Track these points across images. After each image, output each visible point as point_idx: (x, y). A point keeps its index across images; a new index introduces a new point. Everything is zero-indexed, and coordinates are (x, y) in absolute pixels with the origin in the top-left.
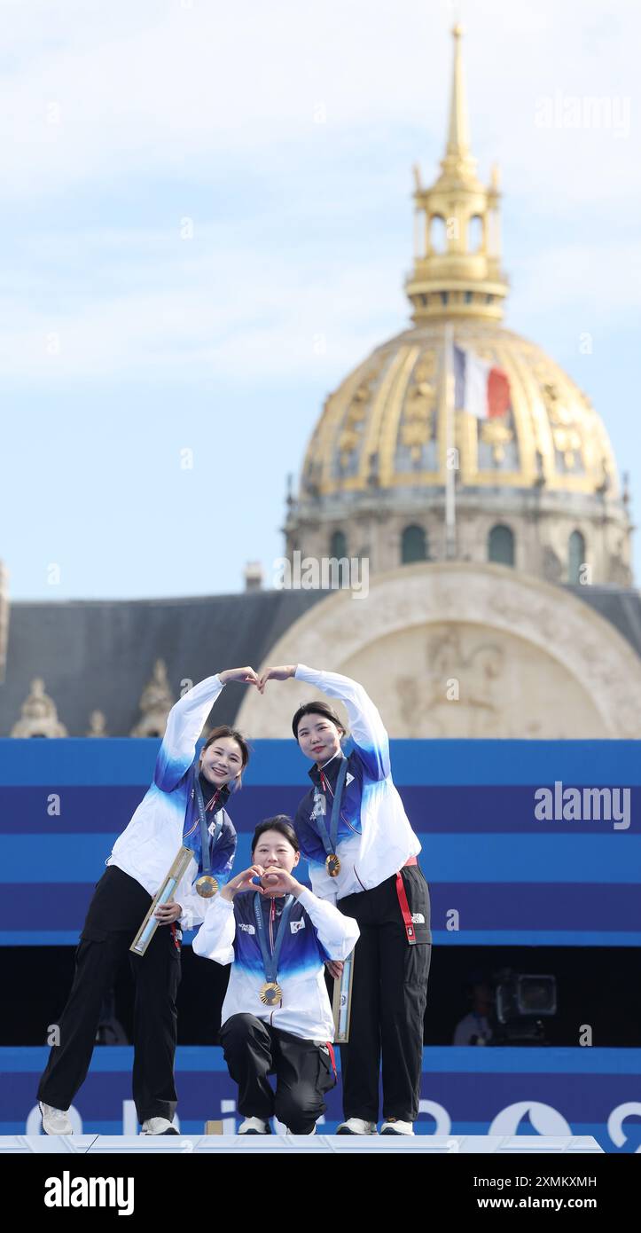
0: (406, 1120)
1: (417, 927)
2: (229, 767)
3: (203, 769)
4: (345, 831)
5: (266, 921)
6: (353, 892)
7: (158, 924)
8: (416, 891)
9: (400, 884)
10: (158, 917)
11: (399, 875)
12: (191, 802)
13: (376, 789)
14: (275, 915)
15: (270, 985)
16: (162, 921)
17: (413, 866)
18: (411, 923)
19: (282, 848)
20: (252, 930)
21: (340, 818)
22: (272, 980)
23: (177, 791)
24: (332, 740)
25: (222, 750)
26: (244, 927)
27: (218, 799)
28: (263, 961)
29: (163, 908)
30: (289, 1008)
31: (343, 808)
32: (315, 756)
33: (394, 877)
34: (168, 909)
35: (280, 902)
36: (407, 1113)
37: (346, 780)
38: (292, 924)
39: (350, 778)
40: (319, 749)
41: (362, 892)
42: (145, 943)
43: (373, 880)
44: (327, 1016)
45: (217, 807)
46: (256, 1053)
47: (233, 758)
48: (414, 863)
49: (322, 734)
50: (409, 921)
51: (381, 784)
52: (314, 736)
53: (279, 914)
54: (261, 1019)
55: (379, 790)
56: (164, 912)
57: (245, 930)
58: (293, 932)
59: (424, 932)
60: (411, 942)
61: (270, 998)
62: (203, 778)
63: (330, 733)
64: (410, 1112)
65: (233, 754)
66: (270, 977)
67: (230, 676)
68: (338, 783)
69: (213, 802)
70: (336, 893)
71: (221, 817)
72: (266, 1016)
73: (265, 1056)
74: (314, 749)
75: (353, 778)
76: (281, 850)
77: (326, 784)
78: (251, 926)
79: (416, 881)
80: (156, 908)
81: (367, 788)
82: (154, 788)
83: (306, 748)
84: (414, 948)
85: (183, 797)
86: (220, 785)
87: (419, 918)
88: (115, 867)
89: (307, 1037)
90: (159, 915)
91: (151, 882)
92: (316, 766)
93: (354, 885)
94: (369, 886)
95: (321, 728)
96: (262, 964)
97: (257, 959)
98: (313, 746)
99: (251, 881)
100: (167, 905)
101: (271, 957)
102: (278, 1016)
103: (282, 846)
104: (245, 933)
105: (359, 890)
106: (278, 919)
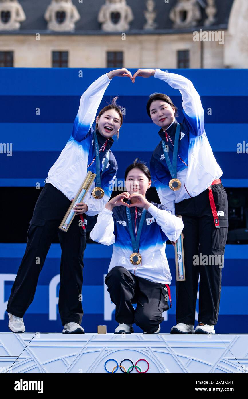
0: (210, 324)
1: (220, 218)
2: (114, 126)
3: (99, 129)
4: (181, 165)
5: (133, 218)
6: (184, 198)
7: (75, 214)
8: (220, 198)
9: (211, 195)
10: (75, 210)
11: (210, 189)
12: (92, 148)
13: (197, 141)
14: (138, 215)
15: (135, 254)
16: (77, 213)
17: (218, 184)
18: (217, 217)
19: (142, 178)
20: (124, 224)
21: (178, 158)
22: (137, 251)
23: (85, 140)
24: (170, 114)
25: (110, 116)
26: (120, 222)
27: (107, 145)
28: (131, 241)
29: (78, 205)
30: (145, 266)
31: (179, 152)
32: (161, 124)
33: (207, 190)
34: (81, 206)
35: (140, 209)
36: (211, 320)
37: (180, 136)
38: (147, 220)
39: (183, 135)
40: (162, 120)
41: (190, 199)
42: (68, 225)
43: (196, 192)
44: (166, 271)
45: (107, 149)
46: (126, 289)
47: (115, 121)
48: (219, 182)
49: (164, 111)
50: (215, 215)
51: (199, 137)
52: (160, 112)
53: (140, 214)
54: (130, 271)
55: (198, 141)
56: (79, 207)
57: (121, 224)
58: (148, 224)
59: (223, 221)
60: (217, 227)
61: (135, 261)
62: (98, 133)
63: (168, 111)
64: (213, 320)
65: (116, 118)
66: (135, 249)
67: (114, 73)
68: (175, 138)
69: (104, 146)
70: (174, 201)
71: (109, 155)
72: (132, 270)
73: (131, 291)
74: (160, 120)
75: (184, 135)
76: (141, 179)
77: (169, 138)
78: (124, 222)
79: (220, 193)
80: (74, 205)
81: (191, 140)
82: (72, 138)
83: (155, 120)
84: (218, 230)
85: (87, 144)
86: (108, 137)
87: (222, 214)
88: (49, 185)
89: (155, 281)
90: (76, 209)
91: (69, 192)
92: (162, 130)
93: (185, 195)
94: (194, 195)
95: (162, 108)
96: (131, 242)
97: (127, 240)
98: (160, 119)
99: (122, 200)
100: (81, 203)
101: (135, 238)
102: (138, 270)
103: (141, 177)
104: (121, 226)
105: (188, 198)
106: (139, 218)
